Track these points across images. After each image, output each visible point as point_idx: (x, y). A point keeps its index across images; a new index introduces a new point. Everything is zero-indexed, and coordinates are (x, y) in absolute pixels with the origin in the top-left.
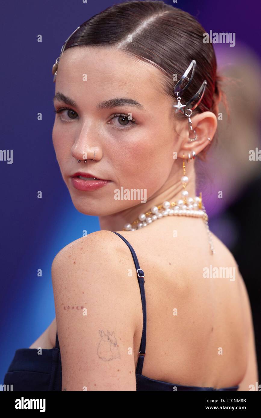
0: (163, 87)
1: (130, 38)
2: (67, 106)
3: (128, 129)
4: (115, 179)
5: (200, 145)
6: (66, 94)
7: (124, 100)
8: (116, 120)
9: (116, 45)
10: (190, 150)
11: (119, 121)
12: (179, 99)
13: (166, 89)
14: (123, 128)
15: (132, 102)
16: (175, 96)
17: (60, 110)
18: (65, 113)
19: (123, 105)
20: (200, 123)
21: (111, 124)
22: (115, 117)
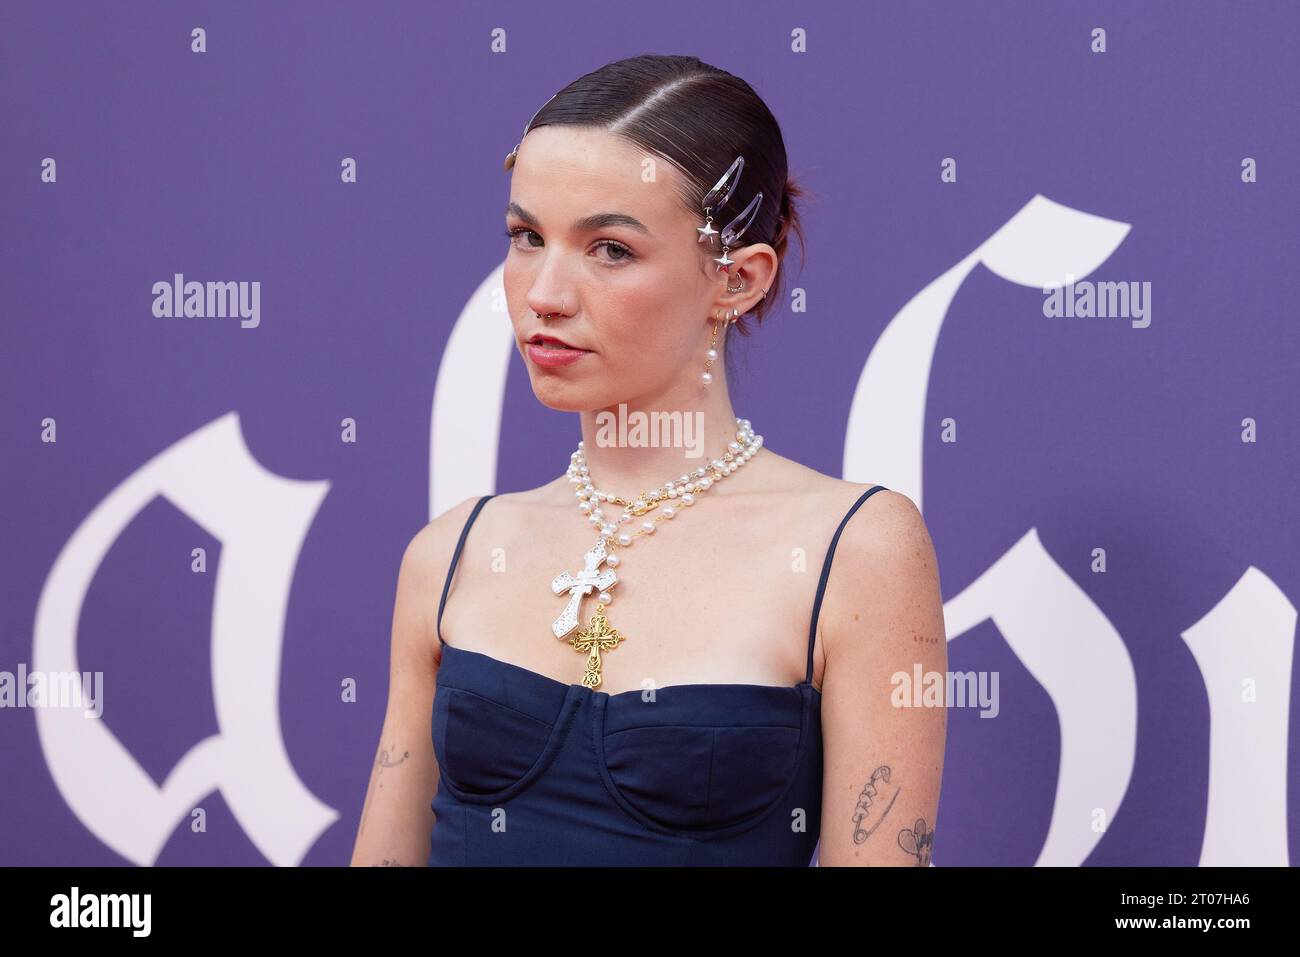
0: (684, 198)
1: (633, 114)
2: (525, 225)
3: (621, 266)
4: (597, 347)
5: (748, 299)
6: (524, 206)
7: (616, 216)
8: (603, 251)
9: (608, 125)
10: (731, 306)
11: (608, 250)
12: (710, 220)
13: (689, 201)
14: (613, 263)
15: (628, 221)
16: (703, 214)
17: (516, 232)
18: (524, 238)
19: (612, 224)
20: (750, 260)
21: (595, 255)
22: (600, 245)
